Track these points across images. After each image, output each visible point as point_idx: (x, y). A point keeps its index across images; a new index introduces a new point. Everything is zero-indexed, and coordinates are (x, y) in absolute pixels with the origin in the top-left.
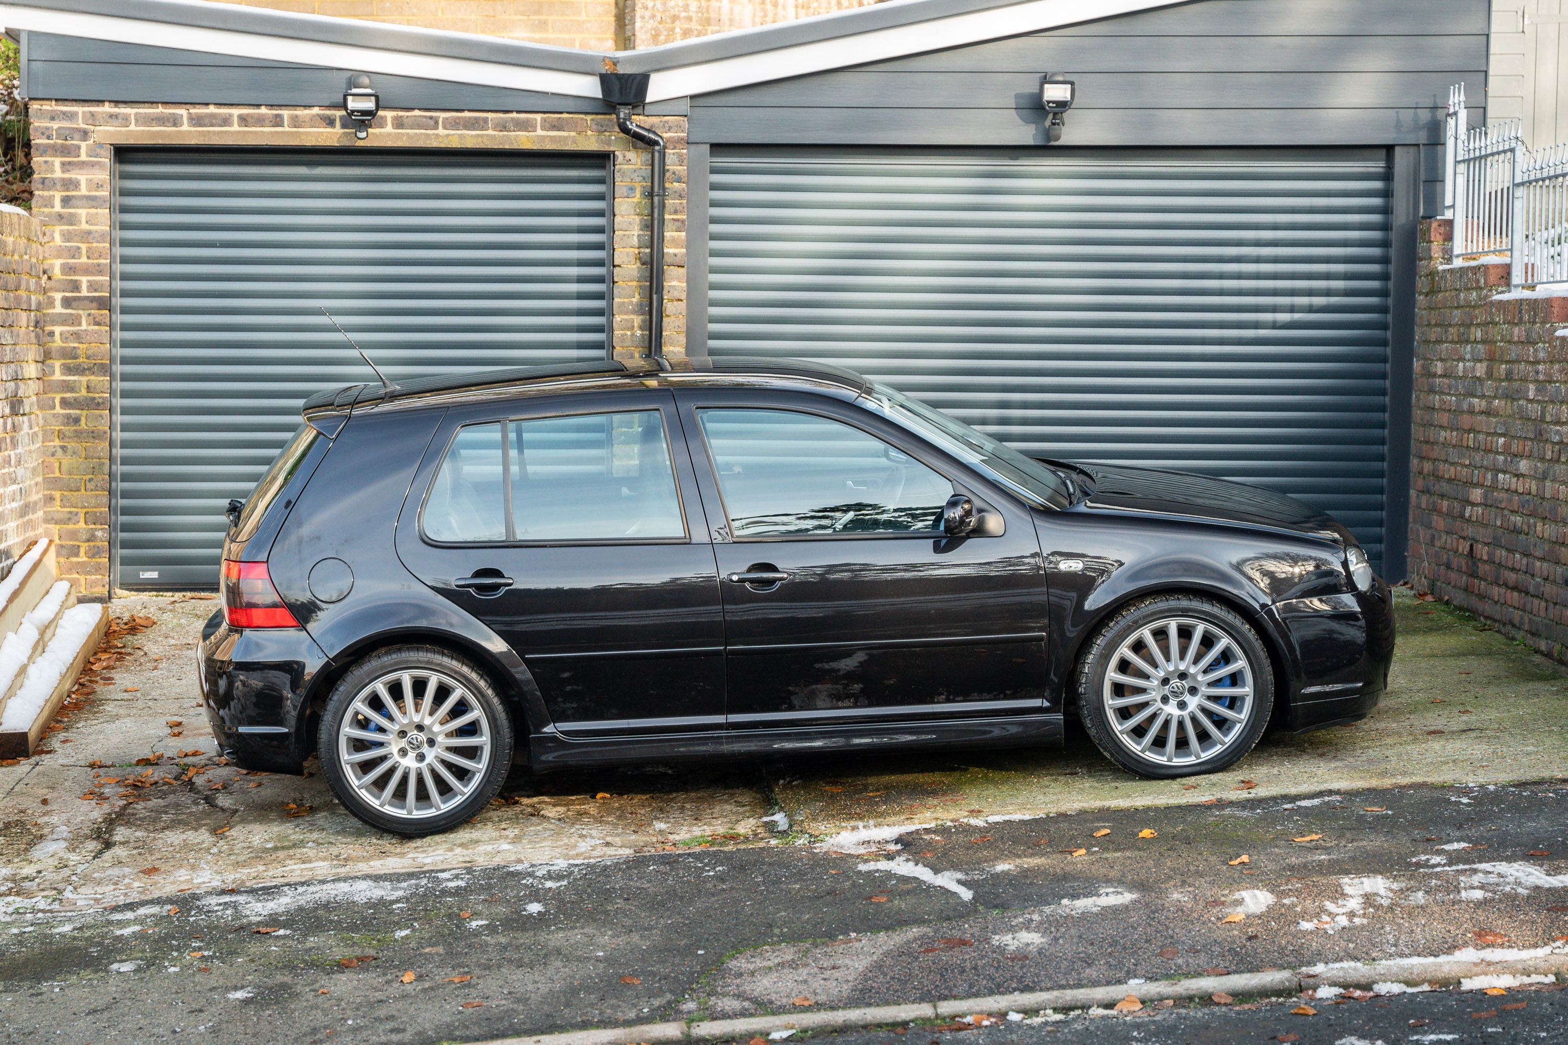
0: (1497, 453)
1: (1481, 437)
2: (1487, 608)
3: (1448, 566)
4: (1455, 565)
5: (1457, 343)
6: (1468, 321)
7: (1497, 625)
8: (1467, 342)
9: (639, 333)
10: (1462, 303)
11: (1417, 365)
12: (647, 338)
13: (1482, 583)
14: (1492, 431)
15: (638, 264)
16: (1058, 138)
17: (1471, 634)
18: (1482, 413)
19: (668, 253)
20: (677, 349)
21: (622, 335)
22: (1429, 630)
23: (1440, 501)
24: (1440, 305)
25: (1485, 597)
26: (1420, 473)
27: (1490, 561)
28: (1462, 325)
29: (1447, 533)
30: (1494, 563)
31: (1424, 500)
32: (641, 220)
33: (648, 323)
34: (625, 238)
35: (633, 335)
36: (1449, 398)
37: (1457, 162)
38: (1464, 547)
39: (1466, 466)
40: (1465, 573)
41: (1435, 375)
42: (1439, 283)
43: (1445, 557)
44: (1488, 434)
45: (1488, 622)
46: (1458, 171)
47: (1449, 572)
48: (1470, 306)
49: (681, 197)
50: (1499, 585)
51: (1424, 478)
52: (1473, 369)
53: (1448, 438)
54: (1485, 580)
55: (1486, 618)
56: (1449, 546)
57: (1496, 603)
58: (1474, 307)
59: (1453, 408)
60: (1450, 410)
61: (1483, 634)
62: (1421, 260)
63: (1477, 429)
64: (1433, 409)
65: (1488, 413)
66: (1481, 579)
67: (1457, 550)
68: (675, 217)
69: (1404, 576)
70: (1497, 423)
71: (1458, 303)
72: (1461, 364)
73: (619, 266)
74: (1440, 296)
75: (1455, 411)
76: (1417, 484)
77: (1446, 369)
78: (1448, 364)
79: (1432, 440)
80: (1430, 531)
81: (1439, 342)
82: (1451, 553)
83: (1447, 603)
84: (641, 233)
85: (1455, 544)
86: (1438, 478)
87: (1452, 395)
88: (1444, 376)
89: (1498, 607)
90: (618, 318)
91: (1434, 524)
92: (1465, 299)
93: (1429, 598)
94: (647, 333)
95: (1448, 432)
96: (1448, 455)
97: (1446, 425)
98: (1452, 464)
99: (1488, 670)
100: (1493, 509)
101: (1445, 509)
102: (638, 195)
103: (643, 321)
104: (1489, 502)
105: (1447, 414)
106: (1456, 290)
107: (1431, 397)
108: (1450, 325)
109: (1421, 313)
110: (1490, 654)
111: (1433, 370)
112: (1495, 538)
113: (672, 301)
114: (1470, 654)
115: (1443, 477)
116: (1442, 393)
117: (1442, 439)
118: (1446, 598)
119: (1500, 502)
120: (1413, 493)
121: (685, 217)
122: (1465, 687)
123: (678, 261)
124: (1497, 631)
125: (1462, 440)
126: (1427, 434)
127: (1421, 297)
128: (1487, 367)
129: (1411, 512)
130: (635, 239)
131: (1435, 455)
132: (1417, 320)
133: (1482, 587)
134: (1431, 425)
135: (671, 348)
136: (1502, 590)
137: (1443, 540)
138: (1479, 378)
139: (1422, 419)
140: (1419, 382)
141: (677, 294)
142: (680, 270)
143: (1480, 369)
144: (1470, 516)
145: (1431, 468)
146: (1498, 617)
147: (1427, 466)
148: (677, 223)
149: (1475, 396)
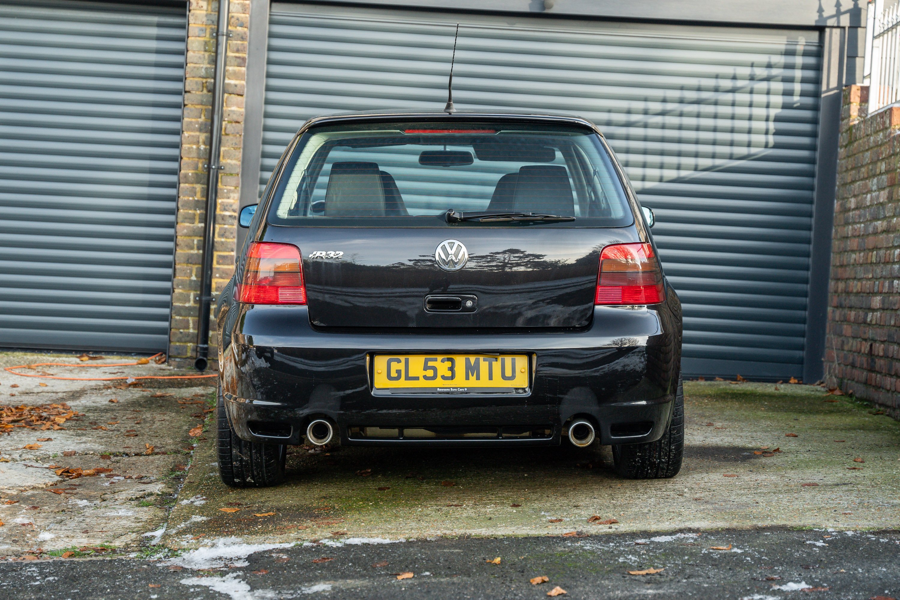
0: (894, 263)
1: (882, 252)
2: (881, 396)
3: (853, 366)
4: (858, 364)
5: (866, 179)
6: (876, 159)
7: (888, 410)
8: (874, 176)
9: (202, 147)
10: (871, 145)
11: (837, 205)
12: (208, 151)
13: (879, 376)
14: (891, 245)
15: (205, 91)
16: (551, 7)
17: (865, 416)
18: (883, 231)
19: (229, 84)
20: (233, 162)
21: (189, 148)
22: (831, 412)
23: (849, 312)
24: (855, 152)
25: (879, 388)
26: (836, 292)
27: (885, 356)
28: (871, 163)
29: (854, 338)
30: (888, 357)
31: (838, 313)
32: (209, 56)
33: (209, 140)
34: (195, 70)
35: (198, 149)
36: (858, 225)
37: (874, 38)
38: (865, 347)
39: (870, 279)
40: (865, 369)
41: (849, 210)
42: (855, 134)
43: (851, 358)
44: (888, 248)
45: (882, 409)
46: (874, 45)
47: (854, 370)
48: (877, 146)
49: (243, 39)
50: (891, 376)
51: (838, 296)
52: (878, 197)
53: (857, 259)
54: (880, 373)
55: (881, 405)
56: (854, 349)
57: (888, 391)
58: (881, 145)
59: (862, 233)
60: (859, 236)
61: (876, 417)
62: (843, 119)
63: (879, 246)
64: (847, 237)
65: (887, 231)
66: (878, 372)
67: (860, 351)
68: (237, 55)
69: (820, 378)
70: (894, 237)
71: (869, 145)
72: (869, 196)
73: (189, 92)
74: (855, 144)
75: (863, 235)
76: (833, 300)
77: (857, 203)
78: (860, 198)
79: (845, 263)
80: (841, 339)
81: (853, 182)
82: (855, 354)
83: (851, 396)
84: (208, 66)
85: (859, 345)
86: (848, 293)
87: (860, 223)
88: (857, 208)
89: (890, 395)
90: (186, 134)
91: (844, 333)
92: (874, 141)
93: (837, 392)
94: (208, 147)
95: (858, 254)
96: (856, 273)
97: (855, 248)
98: (860, 280)
99: (873, 440)
100: (889, 312)
101: (852, 318)
102: (208, 36)
103: (206, 137)
104: (886, 306)
105: (857, 240)
106: (867, 135)
107: (846, 229)
108: (862, 166)
109: (841, 163)
110: (877, 429)
111: (848, 205)
112: (889, 336)
113: (231, 122)
114: (860, 429)
115: (852, 292)
116: (855, 223)
117: (852, 261)
118: (851, 391)
119: (895, 304)
120: (830, 309)
121: (246, 56)
122: (847, 452)
123: (238, 90)
124: (888, 415)
125: (867, 258)
126: (841, 259)
127: (842, 150)
128: (889, 193)
129: (828, 325)
130: (203, 70)
131: (846, 275)
132: (838, 169)
133: (878, 379)
134: (845, 251)
135: (229, 161)
136: (893, 380)
137: (850, 344)
138: (882, 204)
139: (839, 248)
140: (838, 218)
141: (235, 117)
142: (240, 98)
143: (883, 196)
144: (871, 321)
145: (844, 286)
146: (889, 403)
147: (841, 286)
148: (238, 60)
149: (878, 219)
